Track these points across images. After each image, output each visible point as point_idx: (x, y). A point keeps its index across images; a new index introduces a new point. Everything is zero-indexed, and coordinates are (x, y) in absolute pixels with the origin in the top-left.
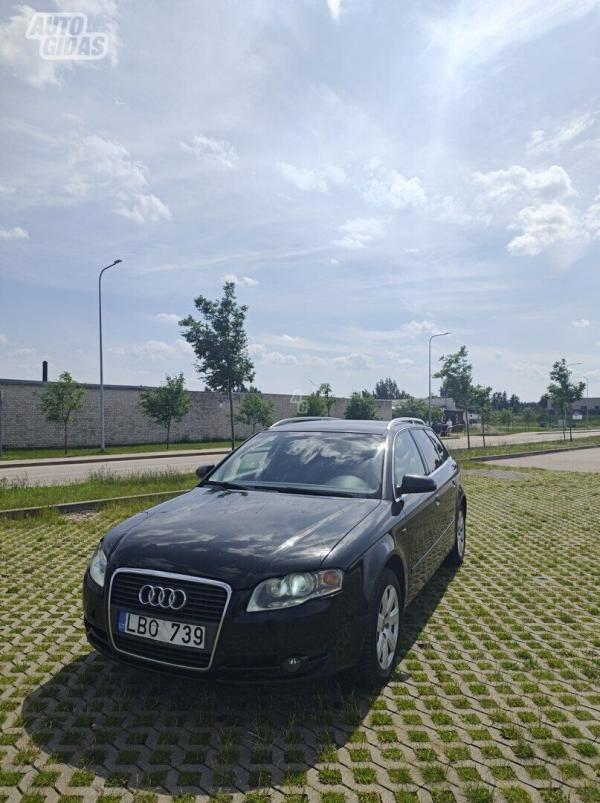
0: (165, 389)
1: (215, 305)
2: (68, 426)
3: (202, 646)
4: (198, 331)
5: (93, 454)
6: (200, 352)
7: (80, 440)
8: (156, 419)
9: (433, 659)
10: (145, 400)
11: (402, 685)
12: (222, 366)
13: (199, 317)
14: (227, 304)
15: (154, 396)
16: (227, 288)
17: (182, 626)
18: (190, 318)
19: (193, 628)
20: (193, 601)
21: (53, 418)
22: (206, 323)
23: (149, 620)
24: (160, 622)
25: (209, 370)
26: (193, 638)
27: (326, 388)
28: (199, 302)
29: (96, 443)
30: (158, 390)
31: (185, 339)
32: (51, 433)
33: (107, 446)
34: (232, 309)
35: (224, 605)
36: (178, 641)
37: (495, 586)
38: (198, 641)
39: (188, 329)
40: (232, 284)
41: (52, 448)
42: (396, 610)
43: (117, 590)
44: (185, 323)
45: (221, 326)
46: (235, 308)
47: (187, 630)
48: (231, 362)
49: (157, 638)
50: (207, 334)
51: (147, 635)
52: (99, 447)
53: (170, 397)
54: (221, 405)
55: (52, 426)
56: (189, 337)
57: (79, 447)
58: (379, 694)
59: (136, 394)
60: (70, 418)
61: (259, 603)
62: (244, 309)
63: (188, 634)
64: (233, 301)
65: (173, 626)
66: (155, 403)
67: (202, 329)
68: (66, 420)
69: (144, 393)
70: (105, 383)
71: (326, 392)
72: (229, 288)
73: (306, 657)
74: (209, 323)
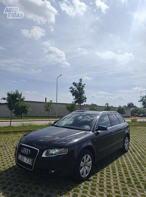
0: (71, 104)
1: (78, 84)
2: (50, 112)
3: (31, 164)
4: (73, 90)
5: (54, 119)
6: (73, 95)
7: (52, 115)
8: (69, 111)
9: (102, 176)
10: (67, 107)
11: (88, 182)
12: (79, 98)
13: (74, 87)
14: (80, 84)
15: (69, 106)
16: (80, 80)
17: (28, 159)
18: (72, 87)
19: (30, 159)
20: (31, 153)
21: (47, 110)
22: (75, 88)
23: (23, 156)
24: (24, 157)
25: (76, 99)
26: (30, 162)
27: (107, 104)
28: (74, 83)
29: (55, 116)
30: (70, 104)
31: (70, 92)
32: (46, 114)
33: (57, 117)
34: (81, 85)
35: (37, 154)
36: (27, 162)
37: (133, 159)
38: (31, 163)
39: (71, 89)
40: (81, 79)
41: (46, 117)
42: (91, 162)
43: (19, 149)
44: (71, 88)
45: (79, 89)
46: (82, 84)
47: (29, 160)
48: (81, 97)
49: (23, 161)
50: (76, 91)
51: (22, 160)
52: (56, 117)
53: (73, 106)
54: (85, 108)
55: (47, 112)
56: (71, 91)
57: (52, 117)
58: (80, 184)
59: (65, 105)
60: (50, 110)
61: (46, 155)
62: (84, 85)
63: (29, 161)
64: (81, 83)
65: (27, 158)
66: (69, 107)
67: (74, 89)
68: (49, 111)
69: (67, 105)
70: (57, 102)
71: (108, 105)
72: (81, 80)
73: (56, 171)
74: (76, 88)
